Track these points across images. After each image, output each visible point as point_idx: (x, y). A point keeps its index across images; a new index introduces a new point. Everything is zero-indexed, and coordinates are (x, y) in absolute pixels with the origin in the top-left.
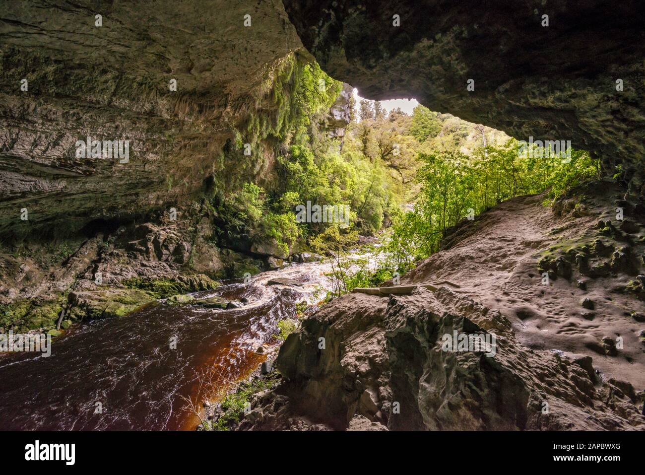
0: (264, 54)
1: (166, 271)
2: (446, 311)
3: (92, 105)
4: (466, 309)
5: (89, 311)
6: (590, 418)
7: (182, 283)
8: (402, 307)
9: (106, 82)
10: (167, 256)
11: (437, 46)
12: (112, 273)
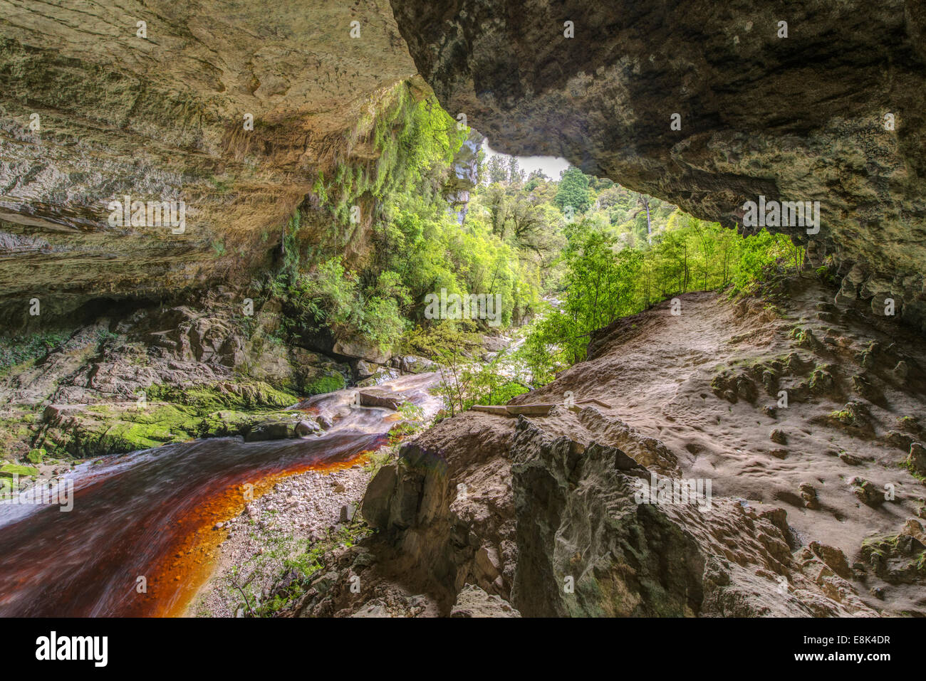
0: (362, 78)
1: (208, 377)
2: (592, 439)
3: (94, 125)
4: (618, 436)
5: (77, 435)
6: (792, 601)
7: (231, 394)
8: (535, 433)
9: (119, 93)
10: (210, 354)
11: (597, 84)
12: (122, 377)
